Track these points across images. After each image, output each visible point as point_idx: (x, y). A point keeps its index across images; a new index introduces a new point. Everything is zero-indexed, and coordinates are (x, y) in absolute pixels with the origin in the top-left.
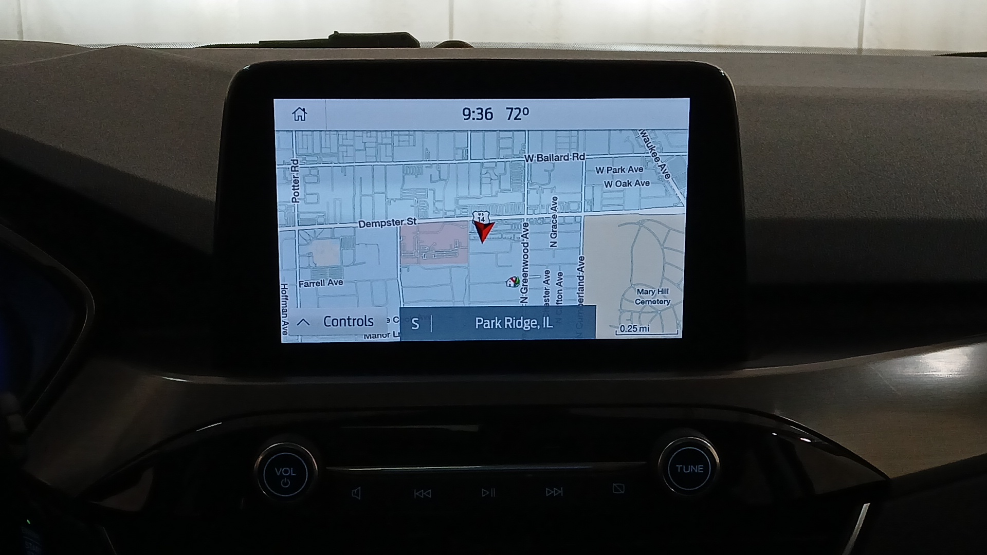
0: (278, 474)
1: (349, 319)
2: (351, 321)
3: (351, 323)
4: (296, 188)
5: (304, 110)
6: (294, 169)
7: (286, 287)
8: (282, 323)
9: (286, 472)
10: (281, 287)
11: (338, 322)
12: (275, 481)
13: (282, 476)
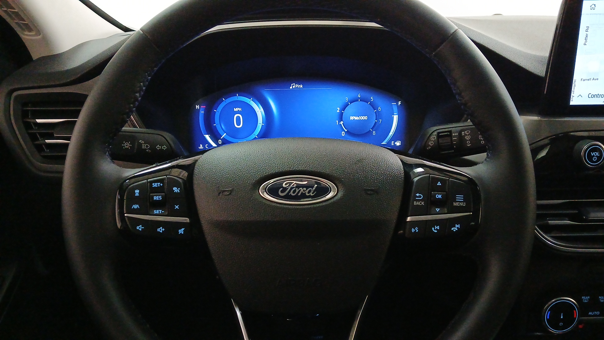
0: (592, 155)
1: (598, 95)
2: (599, 96)
3: (599, 97)
4: (586, 39)
5: (595, 5)
6: (587, 31)
7: (576, 81)
8: (572, 96)
9: (596, 154)
10: (574, 81)
11: (594, 96)
12: (590, 157)
13: (594, 156)
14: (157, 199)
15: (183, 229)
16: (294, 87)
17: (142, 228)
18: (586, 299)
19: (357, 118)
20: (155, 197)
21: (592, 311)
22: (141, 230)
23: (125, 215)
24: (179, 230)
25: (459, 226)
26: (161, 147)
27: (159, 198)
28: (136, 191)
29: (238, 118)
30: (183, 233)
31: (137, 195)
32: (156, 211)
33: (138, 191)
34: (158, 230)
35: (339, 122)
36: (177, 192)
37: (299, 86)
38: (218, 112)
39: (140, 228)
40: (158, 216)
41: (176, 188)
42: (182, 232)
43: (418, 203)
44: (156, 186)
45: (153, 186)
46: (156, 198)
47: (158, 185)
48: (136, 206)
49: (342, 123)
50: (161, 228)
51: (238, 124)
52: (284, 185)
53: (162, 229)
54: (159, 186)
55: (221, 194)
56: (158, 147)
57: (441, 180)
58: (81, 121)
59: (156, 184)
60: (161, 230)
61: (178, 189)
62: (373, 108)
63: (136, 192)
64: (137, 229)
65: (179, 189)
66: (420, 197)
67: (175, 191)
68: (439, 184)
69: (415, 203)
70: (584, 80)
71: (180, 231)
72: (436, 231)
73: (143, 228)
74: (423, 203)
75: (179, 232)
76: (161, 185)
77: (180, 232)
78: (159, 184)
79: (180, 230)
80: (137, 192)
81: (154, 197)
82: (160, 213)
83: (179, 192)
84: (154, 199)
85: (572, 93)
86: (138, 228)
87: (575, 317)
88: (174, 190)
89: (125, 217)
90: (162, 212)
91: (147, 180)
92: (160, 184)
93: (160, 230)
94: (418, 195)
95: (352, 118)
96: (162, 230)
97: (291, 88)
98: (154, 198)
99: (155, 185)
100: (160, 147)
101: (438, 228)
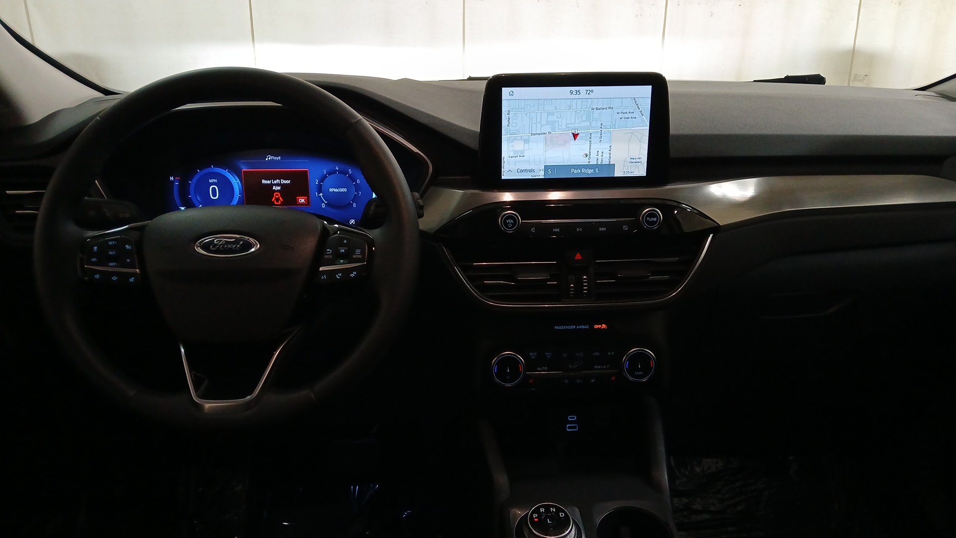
0: (507, 222)
3: (527, 172)
5: (512, 91)
6: (508, 114)
8: (502, 172)
9: (510, 221)
10: (502, 158)
11: (522, 171)
12: (506, 224)
13: (509, 223)
14: (112, 254)
16: (269, 159)
18: (533, 355)
19: (336, 190)
21: (541, 367)
22: (98, 278)
23: (85, 266)
25: (355, 273)
27: (114, 253)
29: (214, 189)
31: (95, 250)
32: (111, 264)
34: (112, 279)
35: (319, 193)
36: (129, 249)
37: (275, 158)
38: (192, 183)
40: (112, 267)
42: (133, 280)
43: (328, 257)
48: (94, 260)
49: (321, 195)
51: (214, 195)
52: (215, 242)
54: (114, 244)
55: (163, 249)
57: (347, 239)
58: (47, 193)
59: (112, 242)
60: (115, 278)
61: (130, 247)
62: (352, 180)
64: (95, 278)
66: (330, 251)
68: (345, 241)
69: (326, 257)
70: (512, 157)
72: (339, 278)
73: (100, 277)
74: (331, 257)
75: (130, 280)
76: (116, 243)
78: (114, 242)
80: (95, 248)
82: (114, 265)
85: (502, 168)
87: (521, 370)
88: (126, 247)
89: (85, 268)
90: (116, 264)
91: (104, 240)
94: (328, 250)
95: (331, 190)
97: (267, 159)
98: (110, 253)
99: (110, 243)
101: (340, 275)
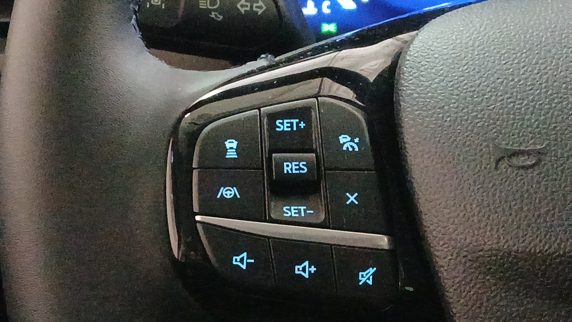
14: (294, 172)
15: (372, 271)
17: (249, 261)
20: (288, 166)
22: (244, 267)
23: (198, 218)
24: (361, 274)
26: (252, 7)
27: (300, 169)
28: (228, 145)
30: (370, 282)
31: (231, 154)
32: (290, 210)
33: (234, 144)
34: (298, 269)
36: (351, 149)
39: (242, 261)
40: (294, 225)
41: (349, 139)
42: (369, 279)
44: (286, 129)
45: (277, 129)
46: (290, 168)
47: (292, 127)
50: (306, 263)
53: (310, 267)
54: (295, 129)
55: (503, 165)
56: (242, 6)
59: (285, 121)
61: (354, 142)
63: (228, 147)
64: (234, 263)
65: (357, 140)
67: (344, 148)
71: (362, 276)
73: (253, 261)
75: (360, 278)
76: (302, 125)
77: (363, 280)
78: (295, 121)
79: (364, 274)
80: (231, 144)
81: (285, 164)
82: (303, 215)
83: (357, 149)
84: (285, 172)
86: (236, 260)
88: (342, 142)
89: (198, 225)
90: (308, 212)
91: (260, 110)
92: (297, 124)
93: (304, 270)
96: (310, 272)
98: (286, 168)
99: (283, 126)
100: (247, 6)
